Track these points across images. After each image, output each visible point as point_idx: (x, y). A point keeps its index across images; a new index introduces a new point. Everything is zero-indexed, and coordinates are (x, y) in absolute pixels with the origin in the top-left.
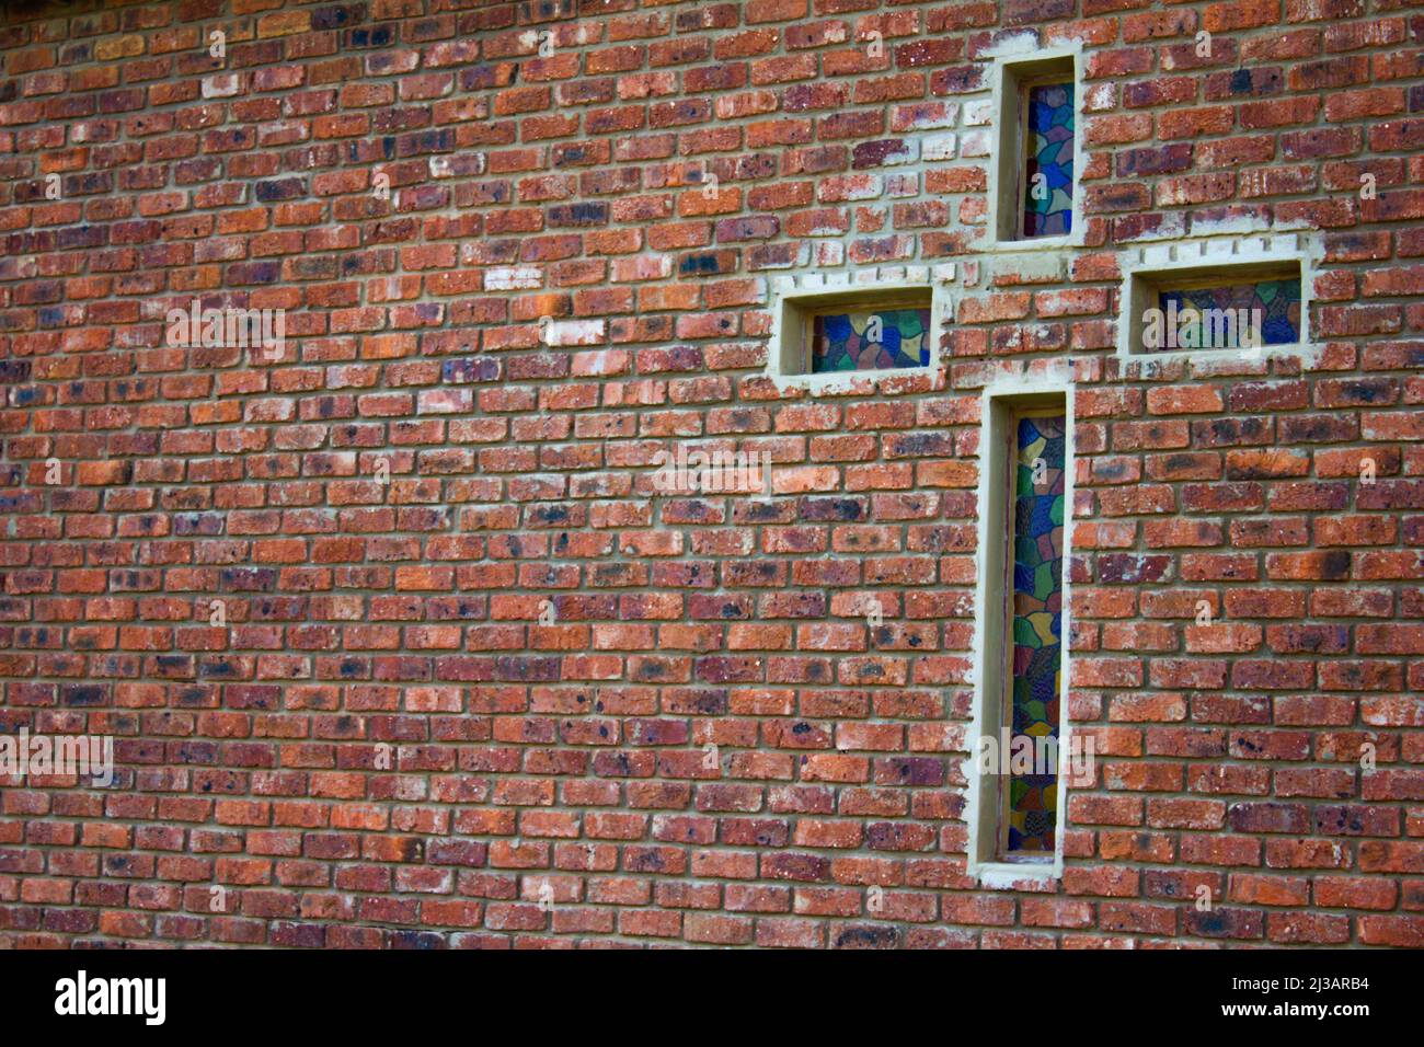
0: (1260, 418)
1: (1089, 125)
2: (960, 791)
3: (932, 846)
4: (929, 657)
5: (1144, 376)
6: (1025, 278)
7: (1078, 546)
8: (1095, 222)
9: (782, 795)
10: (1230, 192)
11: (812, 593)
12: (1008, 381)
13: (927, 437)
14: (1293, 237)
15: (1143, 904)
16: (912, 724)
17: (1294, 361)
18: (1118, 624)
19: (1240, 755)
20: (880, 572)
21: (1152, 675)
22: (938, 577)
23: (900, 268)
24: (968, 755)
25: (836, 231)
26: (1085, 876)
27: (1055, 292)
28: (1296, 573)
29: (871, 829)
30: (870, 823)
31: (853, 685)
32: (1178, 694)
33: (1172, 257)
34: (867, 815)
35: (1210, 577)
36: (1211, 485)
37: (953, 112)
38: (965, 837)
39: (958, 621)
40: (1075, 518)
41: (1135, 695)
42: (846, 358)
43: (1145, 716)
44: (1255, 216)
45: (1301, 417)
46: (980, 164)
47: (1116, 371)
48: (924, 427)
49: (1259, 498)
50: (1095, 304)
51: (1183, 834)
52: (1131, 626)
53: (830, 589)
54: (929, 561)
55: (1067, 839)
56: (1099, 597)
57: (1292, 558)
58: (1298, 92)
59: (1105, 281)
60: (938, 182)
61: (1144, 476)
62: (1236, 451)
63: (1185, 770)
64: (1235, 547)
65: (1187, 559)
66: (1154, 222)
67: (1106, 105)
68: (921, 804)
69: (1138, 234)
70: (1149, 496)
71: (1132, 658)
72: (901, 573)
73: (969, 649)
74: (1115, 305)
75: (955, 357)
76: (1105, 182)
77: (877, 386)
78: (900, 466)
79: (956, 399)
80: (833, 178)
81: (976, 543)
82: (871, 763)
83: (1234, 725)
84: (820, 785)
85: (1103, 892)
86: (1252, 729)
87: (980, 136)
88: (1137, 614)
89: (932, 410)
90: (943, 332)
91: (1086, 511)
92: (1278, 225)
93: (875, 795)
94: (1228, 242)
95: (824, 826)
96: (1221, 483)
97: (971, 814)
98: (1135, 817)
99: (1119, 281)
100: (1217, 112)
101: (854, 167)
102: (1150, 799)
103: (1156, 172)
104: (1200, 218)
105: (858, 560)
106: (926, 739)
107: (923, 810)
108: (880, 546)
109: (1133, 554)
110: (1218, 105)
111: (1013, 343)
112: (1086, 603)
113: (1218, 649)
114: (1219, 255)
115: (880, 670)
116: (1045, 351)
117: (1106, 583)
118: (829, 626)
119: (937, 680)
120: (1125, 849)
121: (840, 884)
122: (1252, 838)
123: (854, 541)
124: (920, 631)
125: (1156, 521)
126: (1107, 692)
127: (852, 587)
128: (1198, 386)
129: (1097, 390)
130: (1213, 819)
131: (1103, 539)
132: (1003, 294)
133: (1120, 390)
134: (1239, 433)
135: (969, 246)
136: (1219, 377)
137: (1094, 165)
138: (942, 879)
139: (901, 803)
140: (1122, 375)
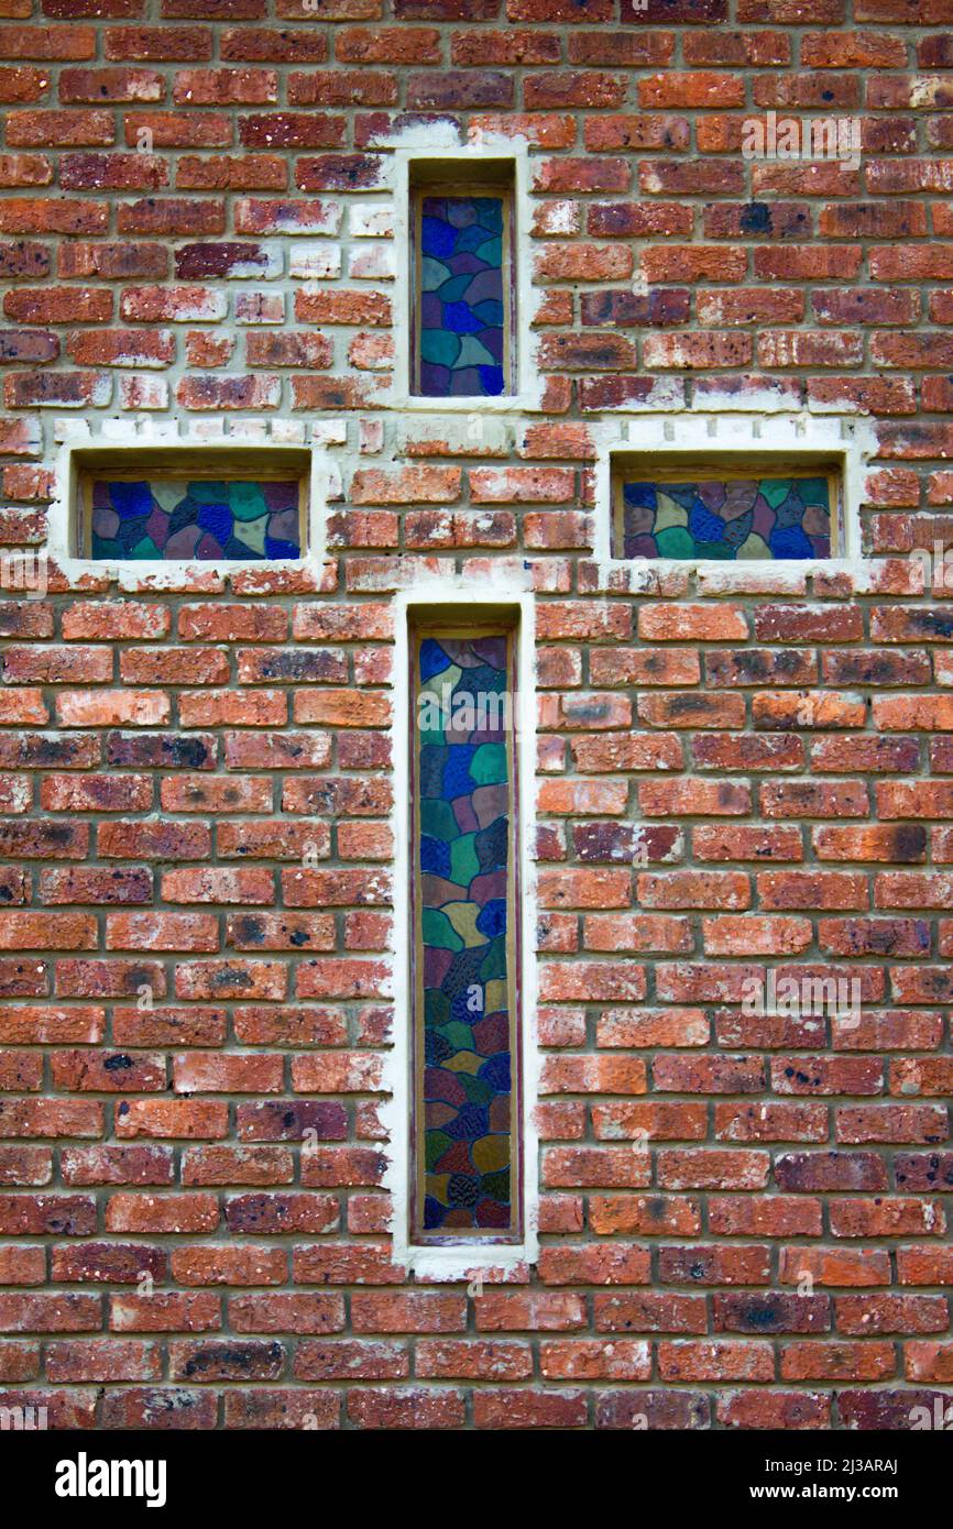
0: (800, 651)
1: (542, 253)
2: (378, 1147)
3: (334, 1225)
4: (322, 960)
5: (634, 589)
6: (454, 448)
7: (547, 811)
8: (556, 381)
9: (92, 1159)
10: (746, 358)
11: (134, 868)
12: (436, 585)
13: (310, 656)
14: (836, 421)
15: (658, 1294)
16: (298, 1054)
17: (843, 580)
18: (606, 916)
19: (788, 1089)
20: (243, 841)
21: (659, 984)
22: (334, 848)
23: (261, 421)
24: (386, 1096)
25: (155, 362)
26: (572, 1258)
27: (499, 470)
28: (857, 852)
29: (235, 1205)
30: (233, 1196)
31: (201, 999)
32: (699, 1011)
33: (669, 436)
34: (229, 1185)
35: (738, 856)
36: (733, 735)
37: (334, 217)
38: (388, 1211)
39: (365, 911)
40: (539, 773)
41: (636, 1011)
42: (147, 543)
43: (651, 1040)
44: (783, 391)
45: (854, 652)
46: (381, 289)
47: (594, 579)
48: (305, 641)
49: (793, 752)
50: (558, 489)
51: (710, 1196)
52: (627, 919)
53: (158, 863)
54: (320, 828)
55: (546, 1211)
56: (578, 881)
57: (850, 833)
58: (832, 239)
59: (572, 460)
60: (314, 309)
61: (639, 722)
62: (767, 693)
63: (710, 1112)
64: (768, 818)
65: (702, 832)
66: (642, 388)
67: (567, 229)
68: (315, 1165)
69: (619, 401)
70: (644, 747)
71: (629, 962)
72: (276, 843)
73: (385, 950)
74: (588, 493)
75: (351, 548)
76: (565, 330)
77: (227, 581)
78: (270, 694)
79: (356, 605)
80: (147, 288)
81: (391, 802)
82: (231, 1110)
83: (775, 1050)
84: (147, 1144)
85: (599, 1280)
86: (804, 1056)
87: (379, 251)
88: (634, 902)
89: (318, 618)
90: (332, 513)
91: (556, 764)
92: (815, 405)
93: (240, 1156)
94: (746, 421)
95: (159, 1202)
96: (747, 733)
97: (397, 1178)
98: (641, 1175)
99: (592, 461)
100: (723, 253)
101: (180, 276)
102: (662, 1151)
103: (641, 323)
104: (705, 388)
105: (207, 824)
106: (318, 1076)
107: (321, 1175)
108: (240, 805)
109: (622, 823)
110: (724, 244)
111: (440, 533)
112: (560, 888)
113: (754, 951)
114: (733, 437)
115: (245, 979)
116: (487, 547)
117: (586, 862)
118: (160, 917)
119: (336, 992)
120: (630, 1219)
121: (184, 1286)
122: (810, 1199)
123: (198, 796)
124: (307, 924)
125: (658, 780)
126: (595, 1008)
127: (197, 861)
128: (712, 605)
129: (568, 604)
130: (754, 1175)
131: (583, 802)
132: (421, 466)
133: (602, 606)
134: (771, 668)
135: (369, 399)
136: (741, 595)
137: (550, 305)
138: (353, 1271)
139: (284, 1166)
140: (603, 585)
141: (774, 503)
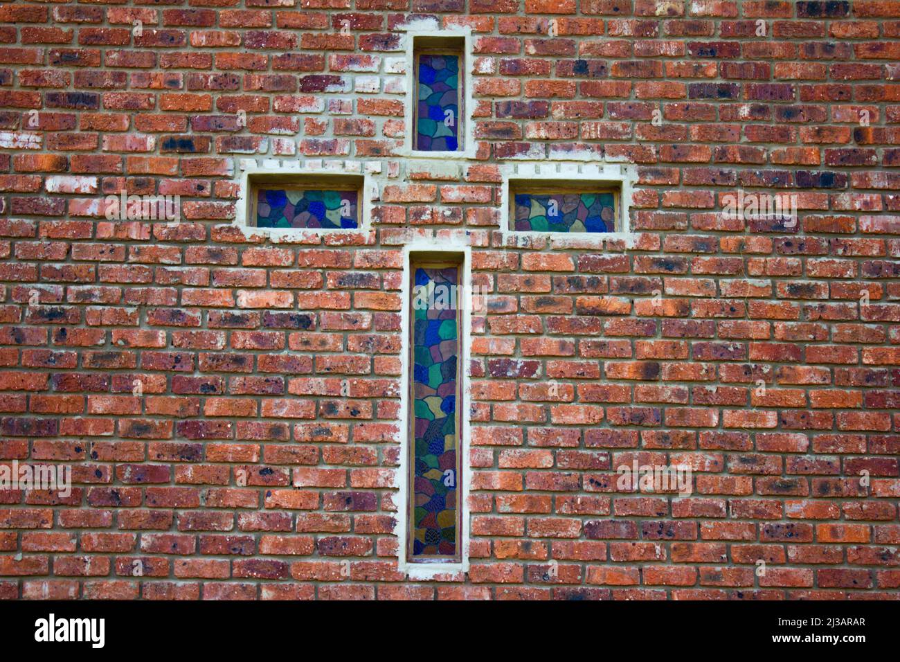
0: (599, 277)
1: (477, 82)
2: (392, 515)
3: (370, 552)
4: (366, 423)
5: (520, 245)
6: (433, 176)
7: (476, 352)
8: (483, 144)
9: (253, 518)
10: (575, 135)
11: (275, 377)
12: (423, 242)
13: (362, 275)
14: (618, 166)
15: (527, 588)
16: (353, 469)
17: (621, 243)
18: (504, 404)
19: (591, 489)
20: (328, 365)
21: (529, 437)
22: (372, 369)
23: (340, 161)
24: (396, 490)
25: (289, 132)
26: (486, 570)
27: (455, 187)
28: (626, 375)
29: (322, 542)
30: (321, 537)
31: (307, 442)
32: (548, 451)
33: (538, 171)
34: (319, 532)
35: (568, 376)
36: (567, 317)
37: (377, 63)
38: (397, 546)
39: (387, 400)
40: (472, 334)
41: (518, 450)
42: (283, 220)
43: (525, 464)
44: (593, 151)
45: (626, 278)
46: (399, 98)
47: (500, 240)
48: (360, 268)
49: (595, 326)
50: (483, 197)
51: (553, 541)
52: (514, 405)
53: (287, 375)
54: (366, 359)
55: (472, 546)
56: (490, 387)
57: (623, 365)
58: (618, 78)
59: (490, 183)
60: (366, 107)
61: (521, 310)
62: (583, 297)
63: (553, 500)
64: (583, 358)
65: (551, 364)
66: (525, 148)
67: (489, 71)
68: (361, 523)
69: (514, 154)
70: (523, 322)
71: (514, 427)
72: (345, 366)
73: (397, 419)
74: (498, 199)
75: (382, 223)
76: (488, 120)
77: (322, 239)
78: (342, 294)
79: (385, 251)
80: (286, 96)
81: (400, 347)
82: (321, 496)
83: (585, 470)
84: (280, 511)
85: (498, 580)
86: (599, 473)
87: (399, 80)
88: (518, 398)
89: (366, 257)
90: (374, 206)
91: (480, 330)
92: (608, 158)
93: (325, 518)
94: (575, 165)
95: (285, 540)
96: (574, 316)
97: (401, 530)
98: (519, 530)
99: (500, 183)
100: (565, 84)
101: (302, 91)
102: (529, 518)
103: (525, 117)
104: (555, 149)
105: (311, 356)
106: (363, 480)
107: (365, 528)
108: (327, 347)
109: (512, 359)
110: (565, 80)
111: (426, 217)
112: (482, 390)
113: (575, 422)
114: (568, 173)
115: (328, 432)
116: (448, 224)
117: (495, 377)
118: (287, 401)
119: (372, 439)
120: (514, 551)
121: (297, 580)
122: (601, 543)
123: (307, 343)
124: (358, 406)
125: (530, 338)
126: (498, 448)
127: (306, 374)
128: (557, 254)
129: (488, 252)
130: (574, 531)
131: (493, 349)
132: (417, 184)
133: (504, 253)
134: (585, 285)
135: (392, 151)
136: (571, 249)
137: (481, 108)
138: (379, 575)
139: (346, 523)
140: (505, 243)
141: (587, 206)
